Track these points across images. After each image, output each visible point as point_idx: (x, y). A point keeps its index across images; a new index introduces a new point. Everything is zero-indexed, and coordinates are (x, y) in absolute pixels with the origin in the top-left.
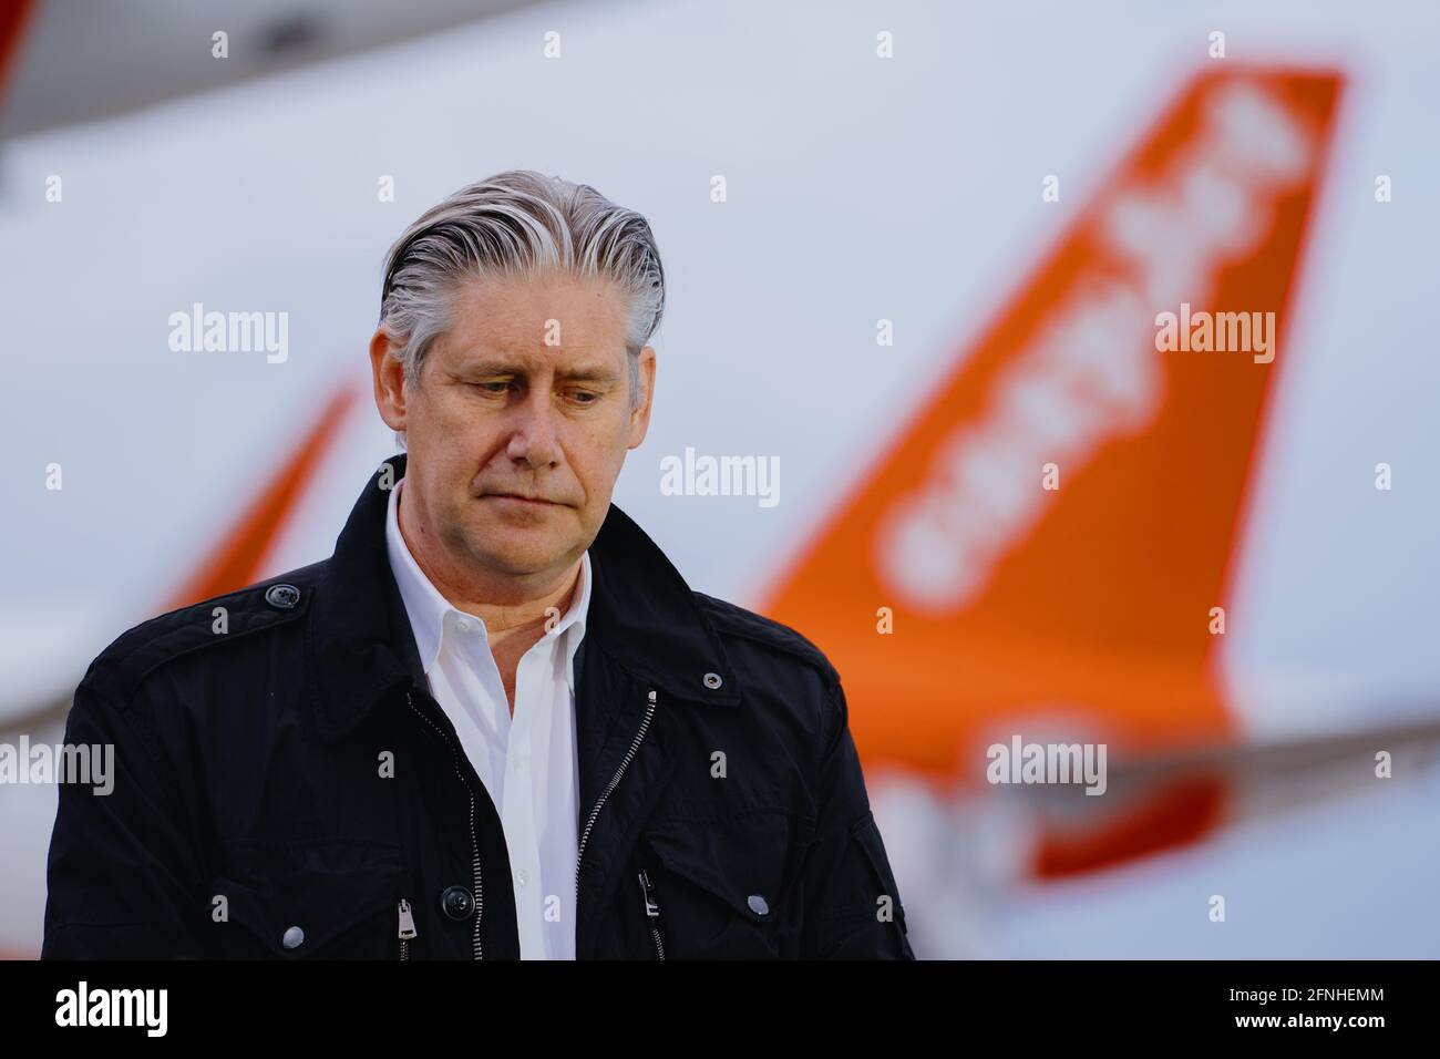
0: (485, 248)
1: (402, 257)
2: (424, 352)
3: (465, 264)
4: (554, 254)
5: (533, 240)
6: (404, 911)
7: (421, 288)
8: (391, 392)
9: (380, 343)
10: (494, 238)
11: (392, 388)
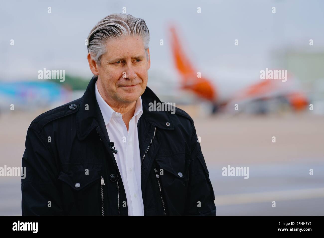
0: (111, 33)
1: (91, 39)
2: (100, 58)
3: (107, 38)
4: (127, 33)
5: (122, 30)
7: (98, 44)
8: (94, 67)
9: (89, 56)
10: (113, 31)
11: (94, 66)
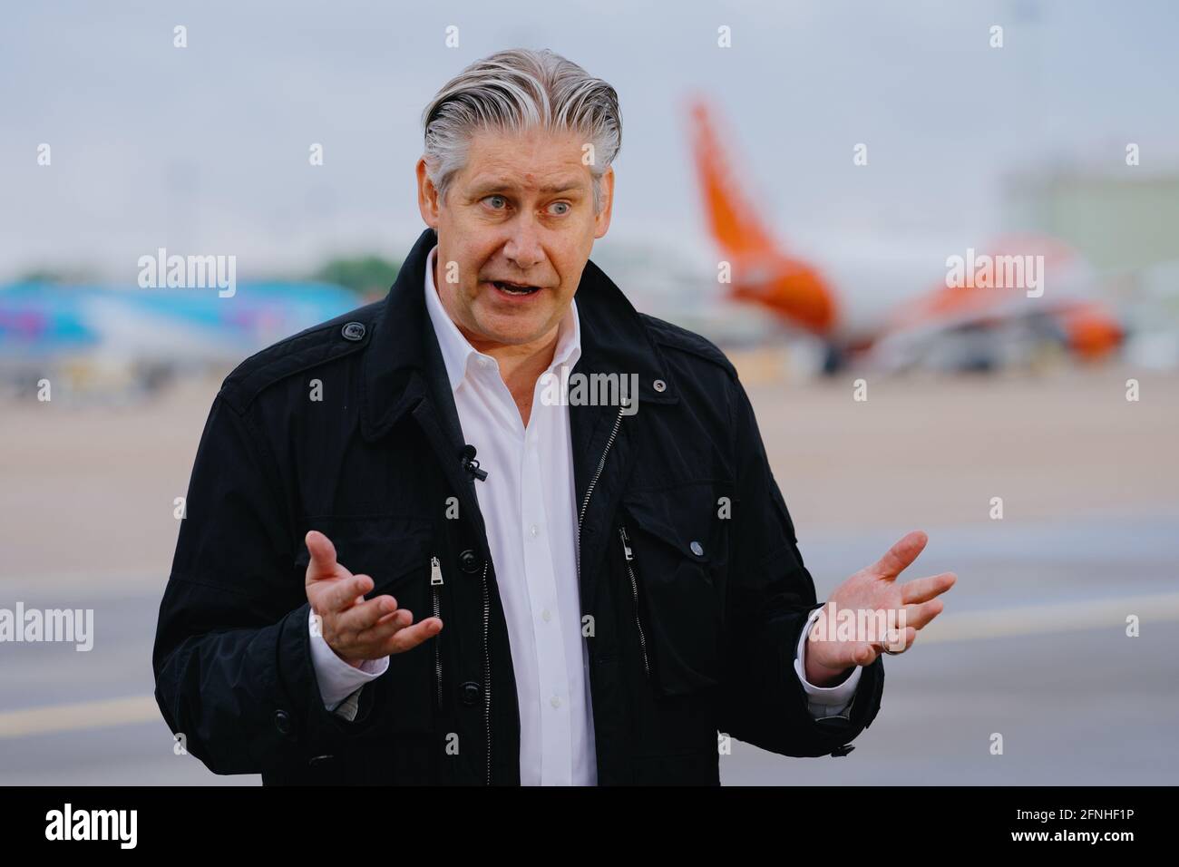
0: (490, 113)
1: (435, 113)
2: (448, 178)
3: (476, 124)
4: (537, 119)
5: (525, 111)
6: (435, 566)
7: (446, 137)
8: (429, 202)
9: (421, 167)
10: (497, 106)
11: (430, 199)
